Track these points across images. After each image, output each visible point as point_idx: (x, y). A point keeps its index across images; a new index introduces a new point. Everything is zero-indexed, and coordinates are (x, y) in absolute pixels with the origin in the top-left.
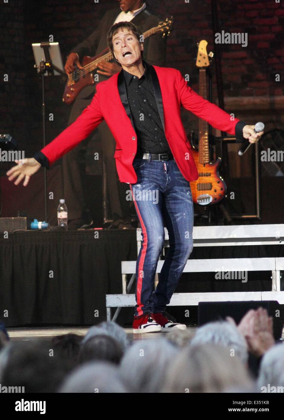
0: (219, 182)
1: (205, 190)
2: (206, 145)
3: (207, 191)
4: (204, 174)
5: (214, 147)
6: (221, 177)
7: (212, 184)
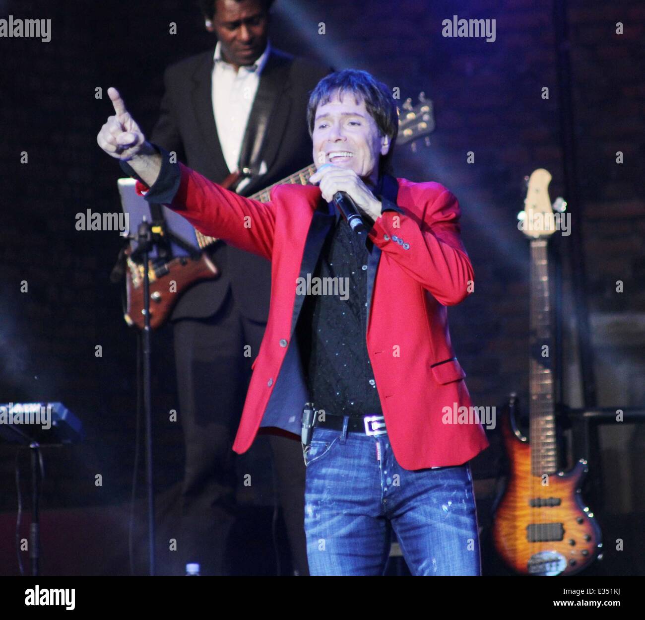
0: (581, 522)
1: (547, 541)
2: (548, 429)
3: (551, 543)
4: (545, 500)
5: (569, 433)
6: (586, 510)
7: (565, 527)
